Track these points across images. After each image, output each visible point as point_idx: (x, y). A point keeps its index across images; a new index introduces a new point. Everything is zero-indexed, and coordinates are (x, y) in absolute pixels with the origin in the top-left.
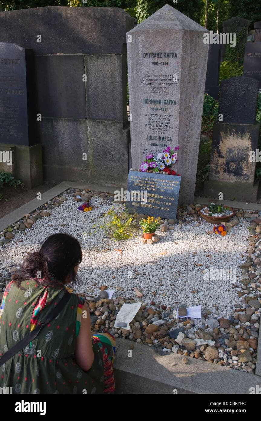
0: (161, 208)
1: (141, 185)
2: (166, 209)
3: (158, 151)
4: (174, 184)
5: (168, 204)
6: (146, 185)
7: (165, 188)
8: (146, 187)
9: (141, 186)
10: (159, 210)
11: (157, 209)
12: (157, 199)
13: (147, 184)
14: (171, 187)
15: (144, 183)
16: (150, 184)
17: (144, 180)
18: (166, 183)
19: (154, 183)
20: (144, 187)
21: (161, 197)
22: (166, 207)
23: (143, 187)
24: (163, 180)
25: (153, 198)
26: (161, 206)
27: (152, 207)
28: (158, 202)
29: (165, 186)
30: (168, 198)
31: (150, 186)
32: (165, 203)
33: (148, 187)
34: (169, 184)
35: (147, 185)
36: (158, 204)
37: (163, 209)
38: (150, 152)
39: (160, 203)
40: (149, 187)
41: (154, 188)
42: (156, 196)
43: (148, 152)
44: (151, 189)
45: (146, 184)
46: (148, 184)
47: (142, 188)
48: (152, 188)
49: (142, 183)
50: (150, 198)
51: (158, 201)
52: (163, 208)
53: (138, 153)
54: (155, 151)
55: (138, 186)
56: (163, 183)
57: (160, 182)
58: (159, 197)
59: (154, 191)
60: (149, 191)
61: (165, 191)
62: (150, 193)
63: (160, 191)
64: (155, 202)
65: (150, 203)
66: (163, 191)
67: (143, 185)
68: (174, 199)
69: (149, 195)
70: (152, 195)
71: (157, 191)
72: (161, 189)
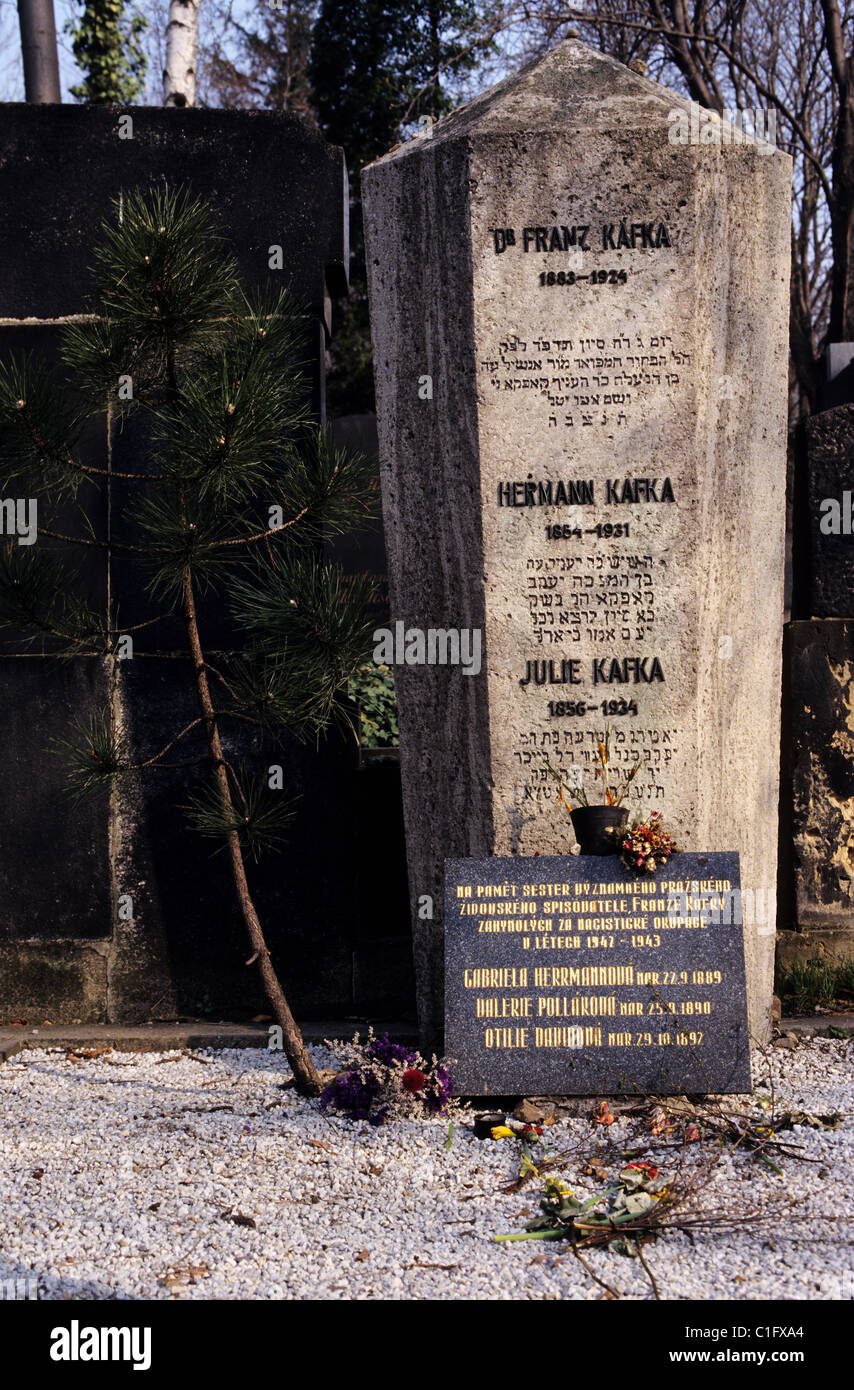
0: (655, 1040)
1: (518, 926)
2: (682, 1040)
5: (689, 1008)
6: (549, 924)
7: (658, 923)
8: (555, 932)
9: (525, 934)
10: (647, 1049)
11: (633, 1048)
12: (622, 993)
13: (556, 917)
15: (541, 915)
16: (575, 917)
17: (534, 899)
18: (659, 896)
19: (593, 909)
20: (541, 934)
21: (643, 979)
22: (680, 1030)
23: (532, 935)
24: (645, 886)
25: (600, 991)
26: (652, 1026)
27: (605, 1039)
28: (635, 1009)
29: (659, 915)
30: (684, 975)
31: (575, 923)
32: (672, 1006)
33: (565, 934)
35: (556, 924)
36: (633, 1019)
37: (667, 1042)
39: (646, 1010)
40: (574, 932)
41: (600, 934)
42: (623, 975)
44: (584, 942)
45: (548, 916)
46: (563, 916)
47: (533, 943)
48: (585, 934)
49: (528, 917)
50: (583, 994)
51: (633, 999)
52: (664, 1039)
55: (507, 935)
56: (646, 897)
57: (628, 897)
58: (635, 977)
59: (601, 948)
60: (573, 952)
61: (661, 940)
62: (581, 965)
63: (637, 943)
64: (618, 1008)
65: (586, 1017)
66: (649, 942)
67: (533, 924)
68: (723, 977)
69: (574, 975)
70: (594, 970)
71: (617, 947)
72: (639, 932)
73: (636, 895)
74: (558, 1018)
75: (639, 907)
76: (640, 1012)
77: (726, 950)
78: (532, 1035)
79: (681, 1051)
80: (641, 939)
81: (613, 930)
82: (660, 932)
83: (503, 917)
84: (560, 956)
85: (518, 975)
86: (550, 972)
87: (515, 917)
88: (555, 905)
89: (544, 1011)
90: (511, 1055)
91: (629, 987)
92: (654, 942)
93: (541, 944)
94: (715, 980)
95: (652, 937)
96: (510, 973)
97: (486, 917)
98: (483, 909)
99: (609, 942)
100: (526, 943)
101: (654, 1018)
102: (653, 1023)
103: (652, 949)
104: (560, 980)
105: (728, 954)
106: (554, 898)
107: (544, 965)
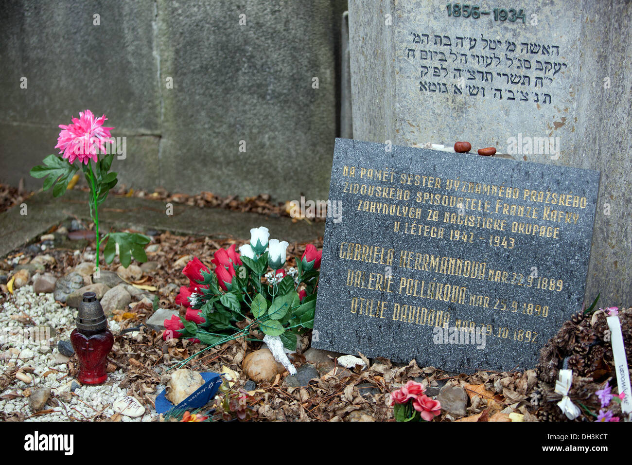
0: (495, 332)
1: (392, 211)
2: (518, 337)
3: (480, 44)
4: (566, 210)
5: (529, 309)
6: (419, 212)
7: (516, 228)
8: (423, 220)
9: (397, 219)
12: (474, 286)
13: (425, 208)
14: (548, 223)
15: (412, 203)
16: (442, 210)
17: (409, 188)
18: (520, 202)
20: (411, 221)
21: (497, 277)
22: (519, 327)
23: (402, 220)
24: (509, 191)
25: (455, 281)
29: (517, 218)
31: (441, 215)
32: (514, 305)
33: (431, 224)
34: (540, 207)
35: (424, 214)
36: (480, 310)
37: (505, 336)
38: (443, 48)
39: (491, 304)
40: (440, 223)
41: (463, 229)
42: (476, 271)
43: (431, 47)
44: (447, 234)
45: (419, 206)
46: (432, 206)
47: (402, 228)
48: (449, 227)
49: (400, 203)
50: (439, 280)
51: (482, 293)
52: (503, 333)
53: (383, 54)
54: (467, 44)
55: (381, 217)
56: (510, 203)
57: (492, 199)
58: (487, 273)
59: (461, 242)
60: (436, 242)
61: (516, 243)
62: (441, 254)
63: (493, 242)
64: (467, 298)
65: (438, 301)
66: (505, 244)
67: (405, 210)
68: (564, 286)
69: (434, 262)
70: (452, 262)
71: (475, 244)
72: (497, 233)
73: (499, 199)
74: (415, 298)
75: (501, 209)
76: (486, 306)
77: (572, 262)
78: (390, 308)
79: (515, 345)
80: (497, 240)
81: (474, 227)
82: (515, 236)
83: (379, 200)
84: (424, 243)
85: (386, 254)
86: (414, 256)
87: (389, 202)
88: (427, 196)
89: (404, 289)
90: (371, 323)
91: (480, 281)
92: (509, 245)
93: (409, 229)
94: (557, 288)
95: (508, 240)
96: (379, 251)
97: (365, 197)
98: (364, 190)
99: (469, 238)
100: (397, 226)
101: (498, 312)
102: (496, 317)
103: (505, 250)
104: (421, 265)
105: (572, 266)
106: (426, 189)
107: (409, 249)
